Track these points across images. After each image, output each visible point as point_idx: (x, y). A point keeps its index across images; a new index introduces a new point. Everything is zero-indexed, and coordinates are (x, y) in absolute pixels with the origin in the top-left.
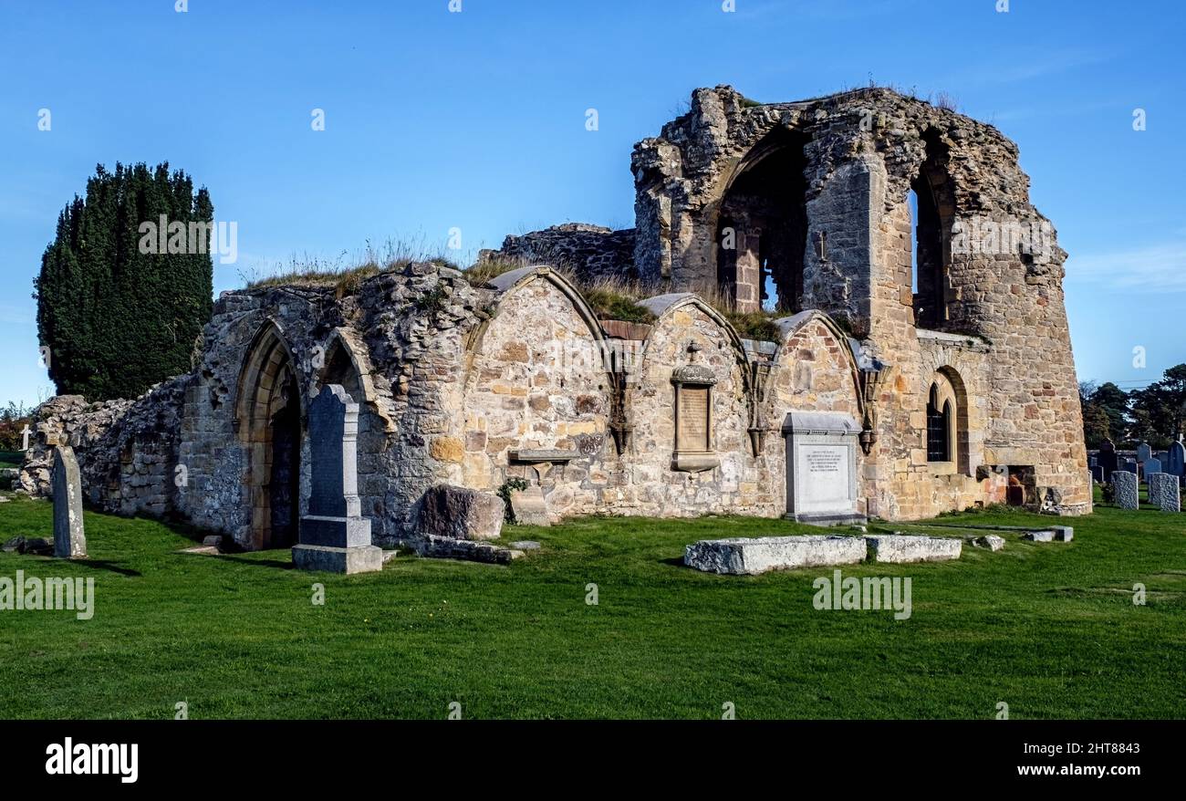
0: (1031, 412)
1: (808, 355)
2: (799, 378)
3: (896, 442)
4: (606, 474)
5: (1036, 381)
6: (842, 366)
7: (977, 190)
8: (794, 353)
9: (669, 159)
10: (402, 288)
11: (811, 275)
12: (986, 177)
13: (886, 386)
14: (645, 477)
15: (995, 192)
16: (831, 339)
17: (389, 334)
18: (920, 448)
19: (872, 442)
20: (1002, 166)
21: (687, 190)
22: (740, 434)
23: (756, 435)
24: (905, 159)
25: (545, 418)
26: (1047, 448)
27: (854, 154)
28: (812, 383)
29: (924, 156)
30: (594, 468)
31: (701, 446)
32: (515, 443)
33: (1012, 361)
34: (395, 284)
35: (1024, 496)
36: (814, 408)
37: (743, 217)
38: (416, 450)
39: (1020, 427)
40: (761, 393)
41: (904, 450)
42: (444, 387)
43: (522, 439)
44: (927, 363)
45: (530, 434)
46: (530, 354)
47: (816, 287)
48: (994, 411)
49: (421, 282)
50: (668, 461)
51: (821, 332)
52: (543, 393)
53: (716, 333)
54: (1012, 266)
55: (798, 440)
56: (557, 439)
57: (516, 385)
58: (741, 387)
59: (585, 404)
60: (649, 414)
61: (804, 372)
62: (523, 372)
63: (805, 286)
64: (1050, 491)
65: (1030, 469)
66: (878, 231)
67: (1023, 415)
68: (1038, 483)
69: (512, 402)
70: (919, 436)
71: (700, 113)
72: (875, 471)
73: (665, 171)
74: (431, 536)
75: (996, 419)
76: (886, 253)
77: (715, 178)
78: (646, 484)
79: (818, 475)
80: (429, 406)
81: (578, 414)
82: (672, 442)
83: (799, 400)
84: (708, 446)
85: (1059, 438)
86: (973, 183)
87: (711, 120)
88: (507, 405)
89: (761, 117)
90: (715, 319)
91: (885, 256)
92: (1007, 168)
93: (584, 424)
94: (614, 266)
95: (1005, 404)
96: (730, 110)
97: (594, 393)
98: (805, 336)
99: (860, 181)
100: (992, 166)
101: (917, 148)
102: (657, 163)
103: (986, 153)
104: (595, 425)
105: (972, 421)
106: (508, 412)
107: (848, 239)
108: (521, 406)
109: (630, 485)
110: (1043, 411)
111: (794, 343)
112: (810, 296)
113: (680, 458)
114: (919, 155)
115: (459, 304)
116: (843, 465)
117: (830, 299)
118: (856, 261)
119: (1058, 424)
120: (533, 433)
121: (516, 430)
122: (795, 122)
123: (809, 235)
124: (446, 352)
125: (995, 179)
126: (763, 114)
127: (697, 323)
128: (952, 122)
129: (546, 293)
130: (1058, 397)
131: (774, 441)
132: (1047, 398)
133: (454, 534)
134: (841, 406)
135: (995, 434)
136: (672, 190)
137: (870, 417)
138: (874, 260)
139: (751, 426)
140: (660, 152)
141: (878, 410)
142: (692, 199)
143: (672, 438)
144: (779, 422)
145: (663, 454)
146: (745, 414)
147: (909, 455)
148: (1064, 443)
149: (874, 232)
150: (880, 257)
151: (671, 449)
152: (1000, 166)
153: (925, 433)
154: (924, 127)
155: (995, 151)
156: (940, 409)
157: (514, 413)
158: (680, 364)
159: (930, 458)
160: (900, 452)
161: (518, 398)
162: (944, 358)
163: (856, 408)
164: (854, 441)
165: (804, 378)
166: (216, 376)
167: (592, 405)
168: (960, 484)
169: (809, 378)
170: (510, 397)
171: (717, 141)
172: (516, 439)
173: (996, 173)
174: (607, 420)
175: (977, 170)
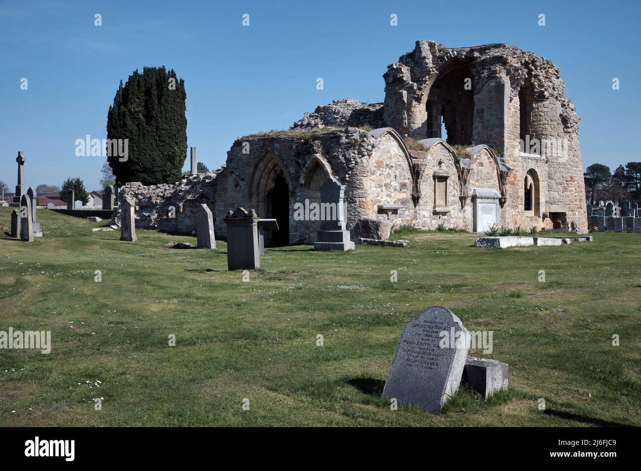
0: (565, 189)
1: (481, 164)
2: (478, 174)
3: (513, 202)
4: (411, 215)
5: (567, 175)
6: (493, 169)
7: (543, 89)
8: (476, 164)
9: (406, 73)
10: (344, 138)
11: (477, 128)
12: (547, 84)
13: (510, 179)
14: (424, 217)
15: (551, 90)
16: (489, 157)
17: (340, 157)
18: (522, 204)
19: (505, 202)
20: (554, 78)
21: (415, 88)
22: (457, 199)
23: (462, 199)
24: (519, 77)
25: (390, 192)
26: (571, 205)
27: (497, 75)
28: (483, 176)
29: (527, 76)
30: (407, 213)
31: (443, 203)
32: (380, 202)
33: (558, 167)
34: (341, 136)
35: (561, 226)
36: (483, 187)
37: (435, 99)
38: (353, 205)
39: (560, 195)
40: (465, 182)
41: (516, 206)
42: (364, 179)
43: (382, 200)
44: (524, 167)
45: (385, 198)
46: (384, 164)
47: (479, 134)
48: (550, 188)
49: (353, 136)
50: (431, 209)
51: (486, 155)
52: (389, 181)
53: (448, 155)
54: (558, 124)
55: (478, 201)
56: (394, 200)
57: (380, 177)
58: (457, 179)
59: (403, 186)
60: (425, 190)
61: (480, 172)
62: (382, 172)
63: (474, 133)
64: (572, 224)
65: (564, 214)
66: (507, 109)
67: (562, 190)
68: (568, 220)
69: (379, 185)
70: (522, 199)
71: (420, 52)
72: (505, 214)
73: (405, 79)
74: (362, 239)
75: (550, 192)
76: (510, 119)
77: (427, 82)
78: (424, 219)
79: (485, 216)
80: (359, 186)
81: (401, 190)
82: (433, 202)
83: (478, 184)
84: (446, 203)
85: (576, 200)
86: (542, 86)
87: (426, 56)
88: (377, 186)
89: (449, 54)
90: (448, 149)
91: (510, 121)
92: (555, 79)
93: (403, 194)
94: (374, 121)
95: (554, 185)
96: (434, 51)
97: (407, 181)
98: (480, 156)
99: (500, 87)
100: (550, 79)
101: (524, 73)
102: (401, 75)
103: (547, 72)
104: (407, 195)
105: (541, 193)
106: (378, 189)
107: (494, 113)
108: (382, 186)
109: (419, 220)
110: (570, 188)
111: (477, 159)
112: (476, 138)
113: (437, 208)
114: (525, 76)
115: (370, 145)
116: (494, 212)
117: (486, 139)
118: (498, 122)
119: (576, 194)
120: (386, 198)
121: (380, 196)
122: (463, 57)
123: (475, 110)
124: (365, 165)
125: (551, 84)
126: (449, 53)
127: (442, 151)
128: (533, 59)
129: (390, 139)
130: (576, 183)
131: (469, 201)
132: (572, 183)
133: (373, 237)
134: (492, 187)
135: (550, 198)
136: (408, 87)
137: (504, 191)
138: (506, 122)
139: (461, 195)
140: (402, 70)
141: (507, 188)
142: (418, 92)
143: (433, 200)
144: (471, 193)
145: (430, 207)
146: (459, 190)
147: (517, 208)
148: (578, 202)
149: (506, 110)
150: (508, 121)
151: (433, 205)
152: (552, 78)
153: (524, 198)
154: (523, 62)
155: (551, 71)
156: (528, 188)
157: (379, 190)
158: (436, 169)
159: (525, 210)
160: (515, 206)
161: (381, 183)
162: (532, 165)
163: (498, 187)
164: (497, 201)
165: (480, 174)
166: (237, 174)
167: (406, 186)
168: (536, 220)
169: (481, 175)
170: (378, 183)
171: (428, 65)
172: (380, 200)
173: (551, 82)
174: (411, 193)
175: (543, 80)
